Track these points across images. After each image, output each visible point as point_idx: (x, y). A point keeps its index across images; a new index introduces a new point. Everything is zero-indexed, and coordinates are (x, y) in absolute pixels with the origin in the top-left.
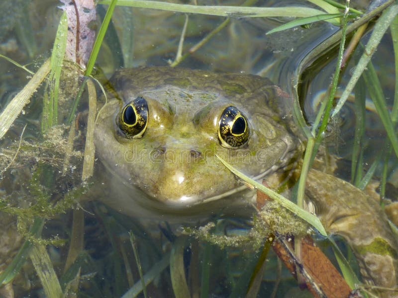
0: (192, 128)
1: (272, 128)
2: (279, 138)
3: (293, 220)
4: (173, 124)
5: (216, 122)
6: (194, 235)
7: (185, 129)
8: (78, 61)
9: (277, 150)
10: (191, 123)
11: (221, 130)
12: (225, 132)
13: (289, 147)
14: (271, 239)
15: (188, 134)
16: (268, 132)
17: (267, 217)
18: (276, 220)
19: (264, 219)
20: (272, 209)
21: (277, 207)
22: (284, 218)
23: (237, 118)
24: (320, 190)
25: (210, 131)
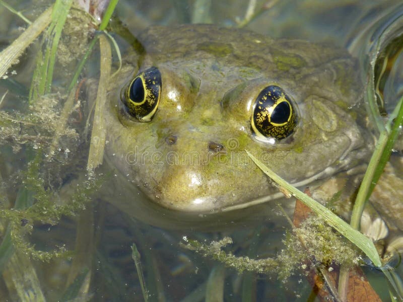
0: (218, 112)
1: (333, 117)
2: (340, 130)
3: (338, 243)
4: (193, 105)
5: (250, 106)
6: (202, 252)
7: (208, 114)
8: (92, 11)
9: (335, 147)
10: (218, 105)
11: (255, 116)
12: (261, 120)
13: (353, 144)
14: (304, 266)
15: (212, 120)
16: (327, 123)
17: (303, 237)
18: (314, 242)
19: (300, 239)
20: (312, 226)
21: (320, 224)
22: (328, 239)
23: (279, 102)
24: (395, 204)
25: (240, 118)
